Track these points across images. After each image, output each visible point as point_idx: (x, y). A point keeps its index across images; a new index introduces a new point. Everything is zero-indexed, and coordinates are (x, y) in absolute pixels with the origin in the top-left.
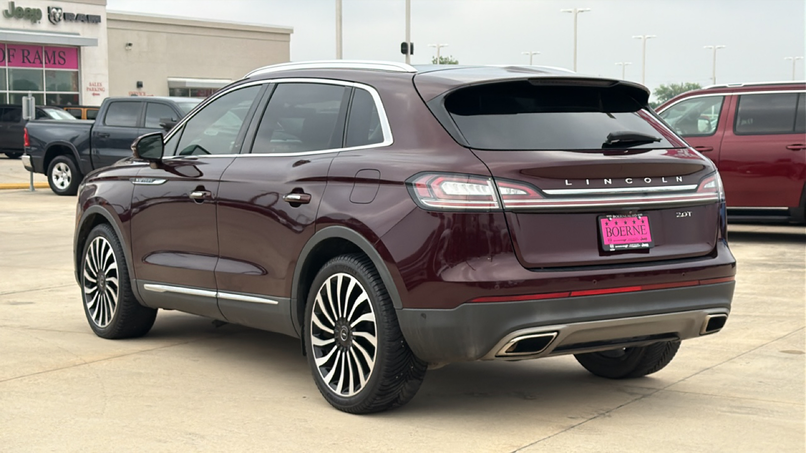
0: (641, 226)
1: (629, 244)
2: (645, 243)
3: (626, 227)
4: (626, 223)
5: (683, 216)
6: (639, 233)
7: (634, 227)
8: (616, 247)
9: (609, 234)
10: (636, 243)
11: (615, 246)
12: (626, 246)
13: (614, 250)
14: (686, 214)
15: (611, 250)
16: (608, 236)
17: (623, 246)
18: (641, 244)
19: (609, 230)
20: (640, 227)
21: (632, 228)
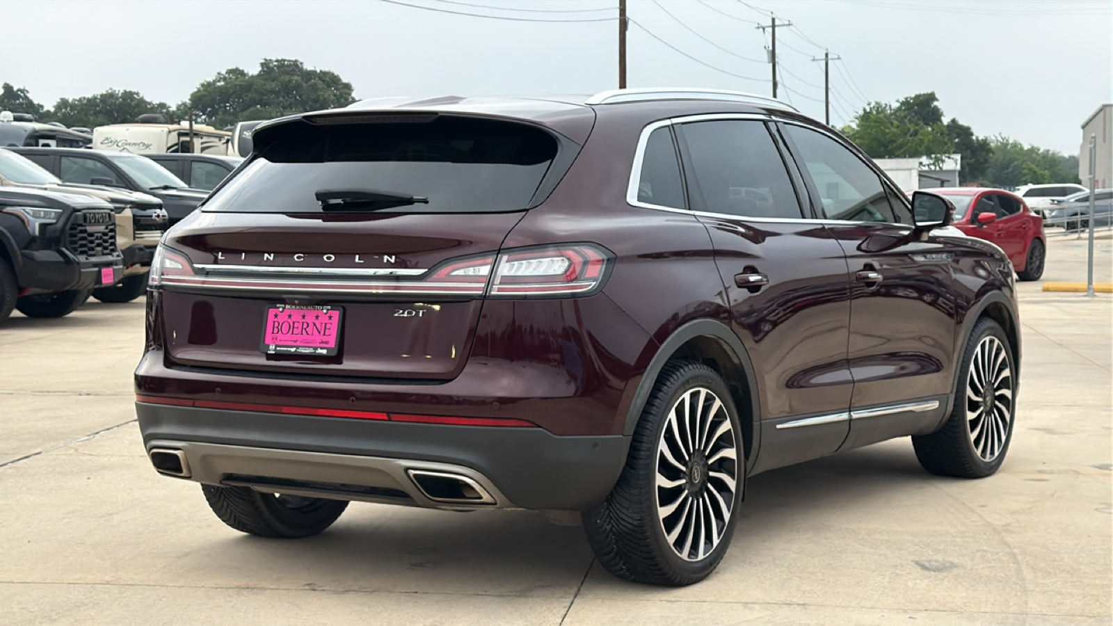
0: (326, 324)
1: (297, 348)
2: (321, 348)
3: (303, 323)
4: (304, 317)
5: (405, 315)
6: (320, 333)
7: (315, 324)
8: (278, 349)
9: (276, 330)
10: (309, 347)
11: (276, 347)
12: (293, 350)
13: (274, 352)
14: (414, 313)
15: (269, 352)
16: (273, 333)
17: (289, 349)
18: (316, 349)
19: (276, 324)
20: (323, 325)
21: (311, 325)
